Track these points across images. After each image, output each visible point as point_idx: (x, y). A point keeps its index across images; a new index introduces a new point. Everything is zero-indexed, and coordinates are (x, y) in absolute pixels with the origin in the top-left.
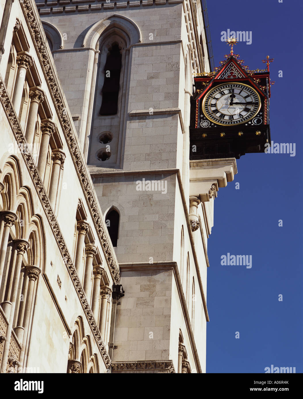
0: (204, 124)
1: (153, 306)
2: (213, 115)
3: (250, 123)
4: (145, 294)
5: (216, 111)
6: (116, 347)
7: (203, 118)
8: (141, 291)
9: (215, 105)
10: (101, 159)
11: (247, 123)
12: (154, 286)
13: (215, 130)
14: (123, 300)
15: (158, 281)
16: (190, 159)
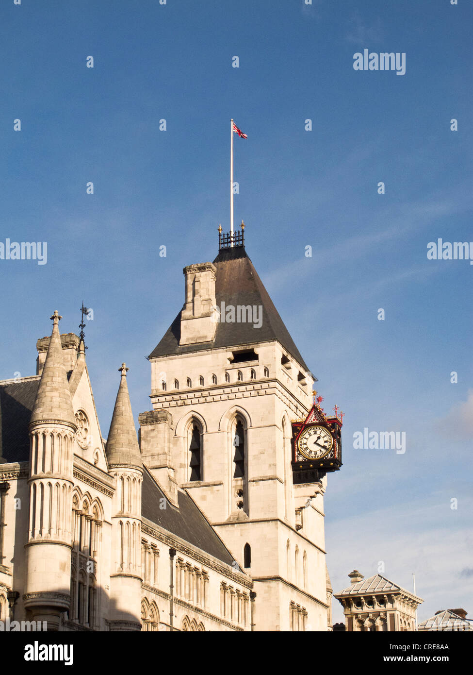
0: (301, 458)
3: (326, 457)
5: (307, 448)
6: (255, 625)
9: (306, 444)
11: (325, 457)
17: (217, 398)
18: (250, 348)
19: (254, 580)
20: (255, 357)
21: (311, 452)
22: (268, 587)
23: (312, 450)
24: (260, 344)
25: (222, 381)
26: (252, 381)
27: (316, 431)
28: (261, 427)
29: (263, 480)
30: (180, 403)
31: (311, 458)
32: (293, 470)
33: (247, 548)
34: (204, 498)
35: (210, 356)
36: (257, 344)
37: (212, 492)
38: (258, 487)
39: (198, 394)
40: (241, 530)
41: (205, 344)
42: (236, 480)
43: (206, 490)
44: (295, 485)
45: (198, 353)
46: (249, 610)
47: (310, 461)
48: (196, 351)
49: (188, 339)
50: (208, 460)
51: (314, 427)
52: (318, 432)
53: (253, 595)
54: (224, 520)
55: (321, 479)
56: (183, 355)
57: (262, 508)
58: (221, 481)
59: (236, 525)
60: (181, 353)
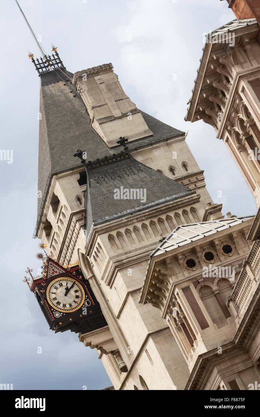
27: (61, 284)
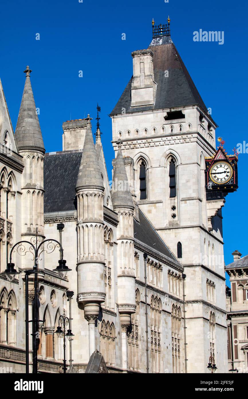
1: (196, 280)
2: (214, 178)
4: (192, 276)
6: (185, 296)
7: (210, 180)
8: (191, 275)
10: (173, 218)
12: (195, 273)
13: (215, 187)
14: (186, 278)
15: (196, 271)
16: (207, 200)
17: (157, 144)
18: (179, 110)
19: (184, 266)
20: (183, 116)
21: (218, 179)
22: (194, 271)
23: (219, 178)
24: (186, 108)
25: (161, 132)
26: (181, 133)
28: (187, 164)
29: (189, 200)
30: (132, 146)
31: (218, 183)
32: (206, 191)
33: (179, 245)
34: (150, 211)
35: (152, 115)
36: (184, 107)
37: (156, 207)
38: (186, 204)
39: (144, 141)
40: (176, 233)
41: (148, 107)
42: (171, 199)
43: (151, 206)
44: (208, 201)
45: (144, 113)
46: (181, 286)
47: (218, 186)
48: (142, 111)
49: (136, 103)
50: (152, 185)
51: (220, 162)
52: (223, 166)
53: (184, 276)
54: (163, 226)
55: (224, 197)
56: (133, 114)
57: (189, 219)
58: (161, 200)
59: (172, 230)
60: (132, 113)
